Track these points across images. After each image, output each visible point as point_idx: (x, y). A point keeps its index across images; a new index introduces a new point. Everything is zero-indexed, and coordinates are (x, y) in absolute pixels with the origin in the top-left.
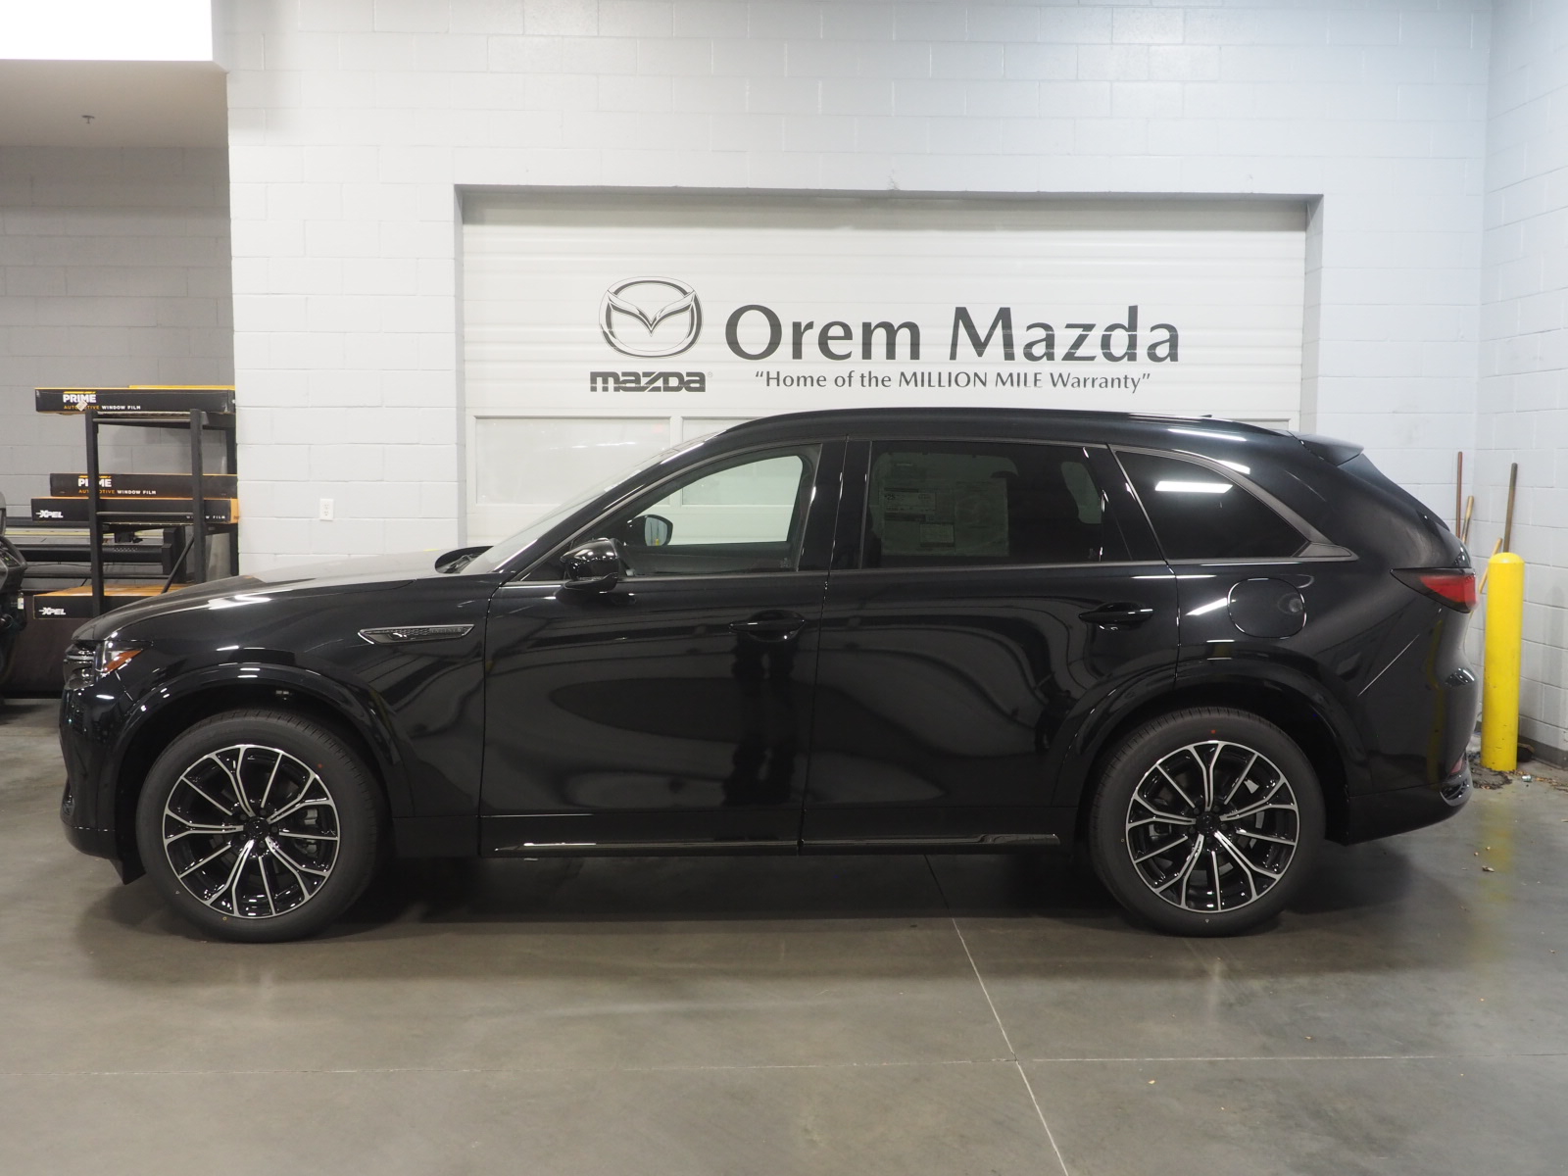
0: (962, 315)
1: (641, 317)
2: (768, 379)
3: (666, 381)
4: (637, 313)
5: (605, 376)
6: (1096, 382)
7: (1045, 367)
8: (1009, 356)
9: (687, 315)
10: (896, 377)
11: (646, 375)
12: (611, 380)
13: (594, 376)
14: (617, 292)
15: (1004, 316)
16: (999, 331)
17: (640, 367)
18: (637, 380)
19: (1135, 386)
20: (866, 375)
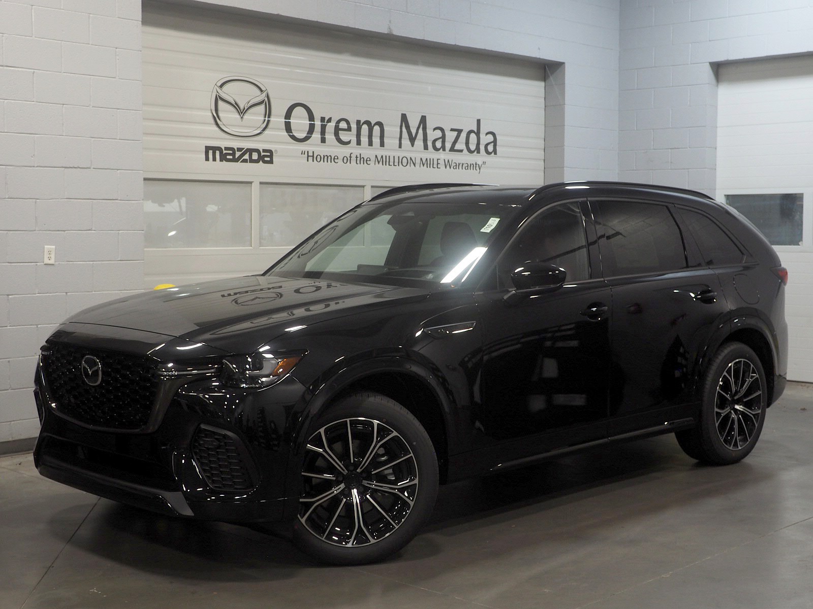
0: (404, 118)
1: (236, 106)
2: (308, 156)
3: (250, 156)
4: (234, 103)
5: (214, 149)
6: (464, 165)
7: (442, 156)
8: (426, 148)
9: (262, 107)
10: (373, 158)
11: (239, 149)
12: (218, 153)
13: (208, 149)
14: (221, 86)
15: (423, 120)
16: (421, 131)
17: (235, 144)
18: (233, 154)
19: (480, 169)
20: (359, 156)
